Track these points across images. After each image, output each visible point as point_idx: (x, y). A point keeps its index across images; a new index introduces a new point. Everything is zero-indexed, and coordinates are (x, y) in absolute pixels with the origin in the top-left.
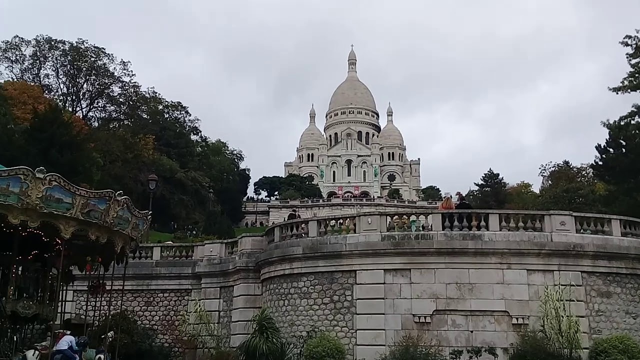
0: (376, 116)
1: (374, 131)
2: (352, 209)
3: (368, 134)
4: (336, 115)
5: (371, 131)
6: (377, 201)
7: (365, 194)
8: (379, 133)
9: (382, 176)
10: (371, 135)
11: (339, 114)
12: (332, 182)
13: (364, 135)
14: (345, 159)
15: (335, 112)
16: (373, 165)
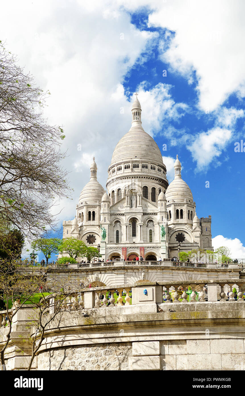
0: (162, 170)
1: (160, 187)
2: (137, 273)
3: (154, 189)
4: (119, 169)
5: (158, 187)
6: (163, 265)
7: (151, 257)
8: (166, 188)
9: (170, 235)
10: (157, 191)
11: (123, 168)
12: (115, 243)
13: (150, 191)
14: (128, 217)
15: (118, 166)
16: (160, 224)
